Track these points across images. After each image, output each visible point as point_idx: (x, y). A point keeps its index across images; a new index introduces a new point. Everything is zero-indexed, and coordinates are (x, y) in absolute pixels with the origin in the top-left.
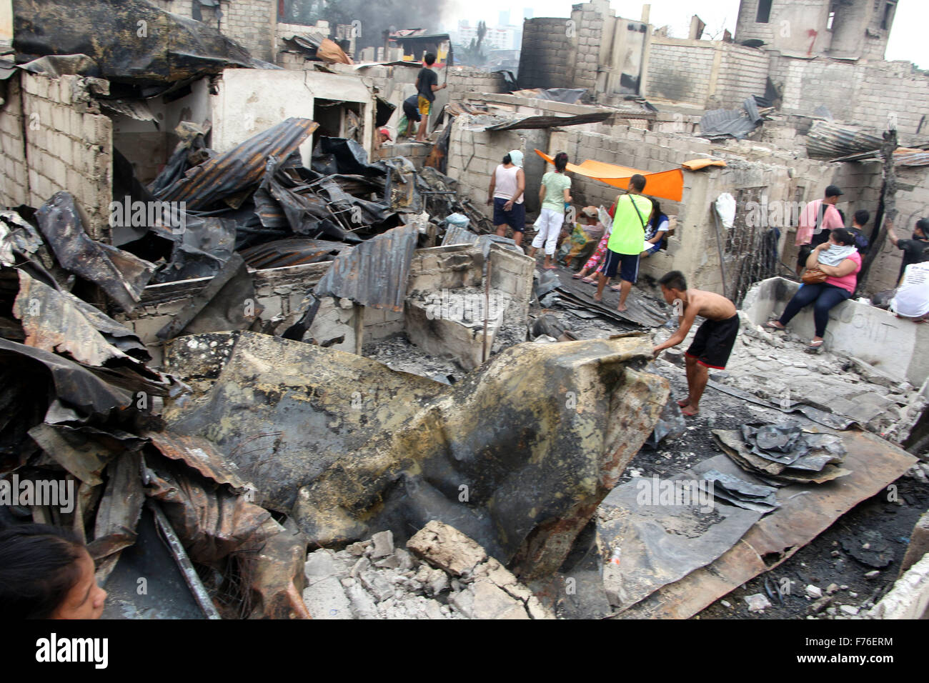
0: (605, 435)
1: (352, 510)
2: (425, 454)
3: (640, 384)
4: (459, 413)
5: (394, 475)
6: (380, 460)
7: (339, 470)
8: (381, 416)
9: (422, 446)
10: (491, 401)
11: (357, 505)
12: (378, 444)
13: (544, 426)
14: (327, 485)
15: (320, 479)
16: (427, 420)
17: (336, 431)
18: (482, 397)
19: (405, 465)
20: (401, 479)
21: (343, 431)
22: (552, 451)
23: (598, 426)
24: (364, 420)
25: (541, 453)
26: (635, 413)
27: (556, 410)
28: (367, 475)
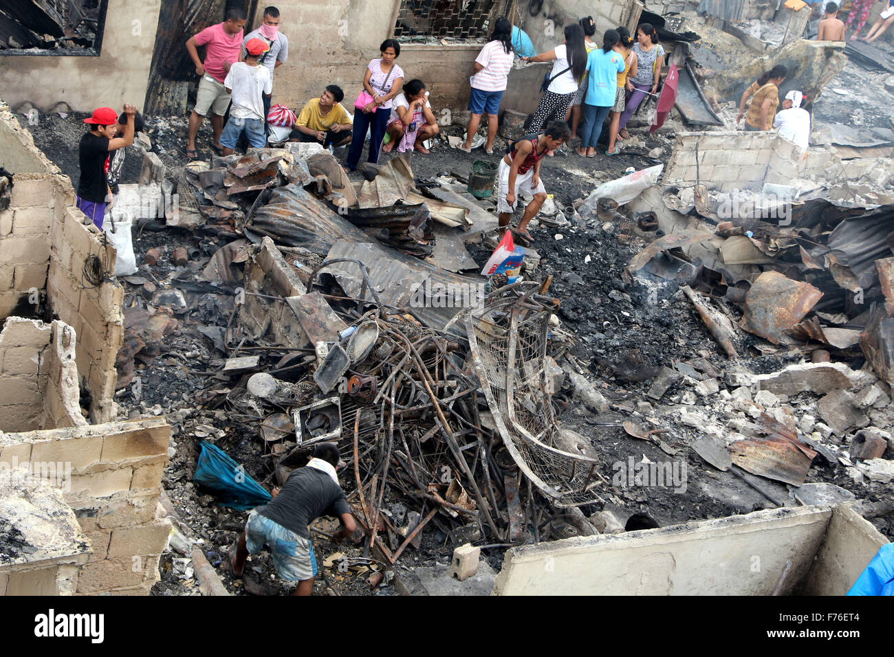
0: (822, 72)
1: (722, 92)
2: (754, 76)
3: (837, 56)
4: (770, 61)
5: (740, 81)
6: (736, 75)
7: (721, 75)
8: (737, 61)
9: (753, 72)
10: (785, 57)
11: (724, 90)
12: (736, 69)
13: (802, 65)
14: (715, 80)
15: (713, 78)
16: (757, 62)
17: (720, 62)
18: (781, 56)
19: (745, 79)
20: (743, 83)
21: (722, 63)
22: (803, 73)
23: (820, 67)
24: (730, 61)
25: (799, 74)
26: (834, 66)
27: (807, 60)
28: (730, 79)
